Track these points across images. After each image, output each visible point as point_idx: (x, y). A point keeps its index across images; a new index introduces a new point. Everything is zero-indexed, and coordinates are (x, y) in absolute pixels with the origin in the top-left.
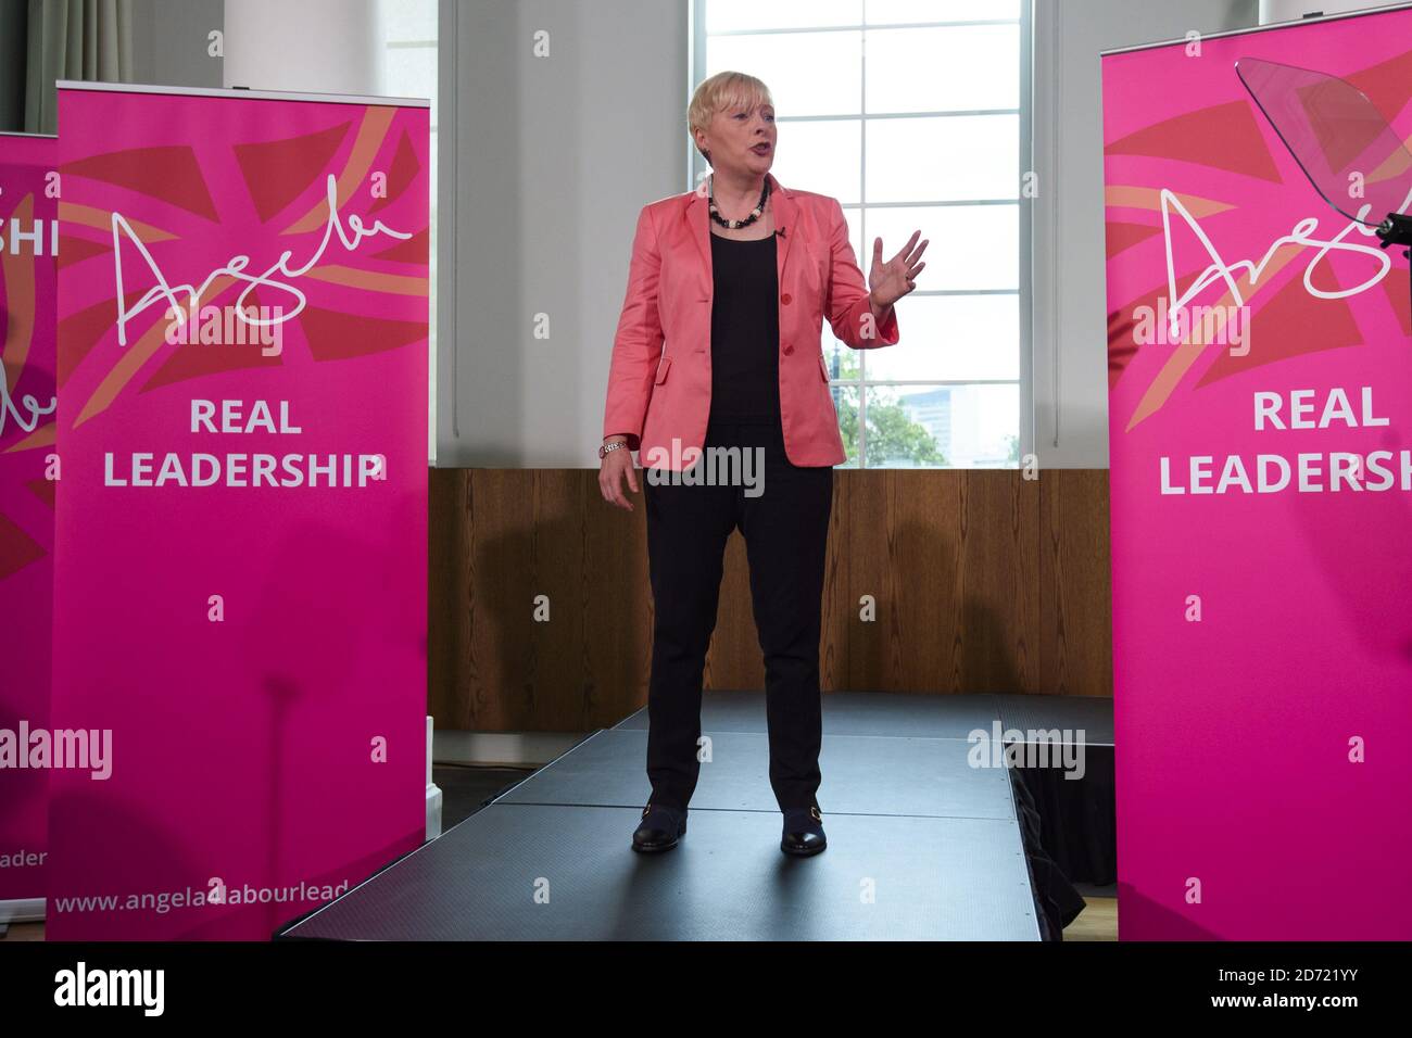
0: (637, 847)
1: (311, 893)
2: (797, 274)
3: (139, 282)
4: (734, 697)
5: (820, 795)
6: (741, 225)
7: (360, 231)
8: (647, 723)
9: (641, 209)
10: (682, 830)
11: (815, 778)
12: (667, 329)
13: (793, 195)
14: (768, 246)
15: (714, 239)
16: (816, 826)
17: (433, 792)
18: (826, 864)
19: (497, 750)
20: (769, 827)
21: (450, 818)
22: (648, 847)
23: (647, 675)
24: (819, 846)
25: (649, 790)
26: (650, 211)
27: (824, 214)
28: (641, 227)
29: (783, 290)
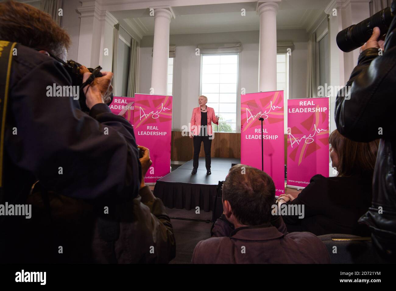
0: (192, 173)
1: (158, 177)
2: (209, 116)
3: (142, 114)
4: (202, 158)
5: (211, 168)
6: (203, 111)
7: (165, 109)
8: (193, 160)
9: (193, 109)
10: (197, 172)
11: (210, 167)
12: (196, 121)
13: (209, 108)
14: (206, 113)
15: (201, 112)
16: (210, 172)
17: (171, 167)
18: (211, 175)
19: (176, 163)
20: (205, 172)
21: (172, 170)
22: (193, 173)
23: (193, 155)
24: (210, 174)
25: (193, 168)
26: (195, 109)
27: (212, 110)
28: (194, 110)
29: (208, 117)
